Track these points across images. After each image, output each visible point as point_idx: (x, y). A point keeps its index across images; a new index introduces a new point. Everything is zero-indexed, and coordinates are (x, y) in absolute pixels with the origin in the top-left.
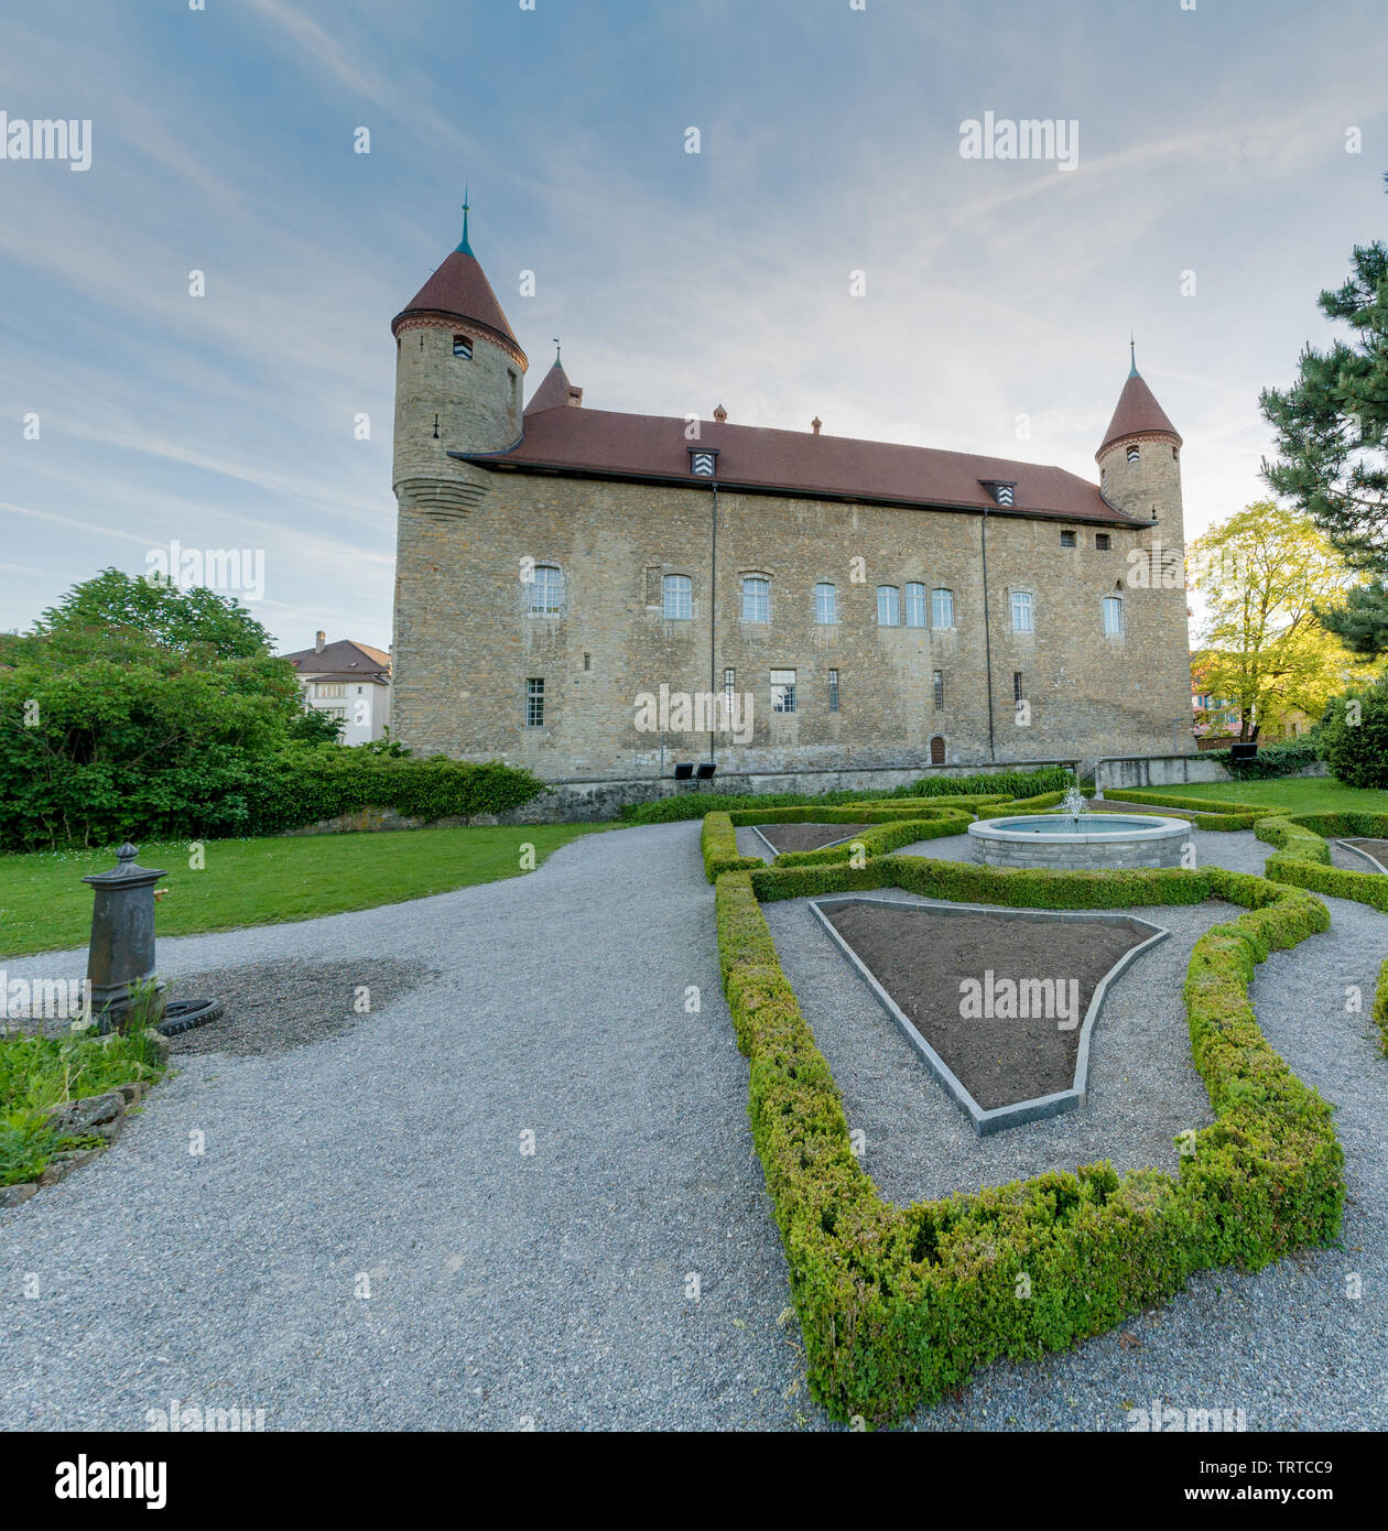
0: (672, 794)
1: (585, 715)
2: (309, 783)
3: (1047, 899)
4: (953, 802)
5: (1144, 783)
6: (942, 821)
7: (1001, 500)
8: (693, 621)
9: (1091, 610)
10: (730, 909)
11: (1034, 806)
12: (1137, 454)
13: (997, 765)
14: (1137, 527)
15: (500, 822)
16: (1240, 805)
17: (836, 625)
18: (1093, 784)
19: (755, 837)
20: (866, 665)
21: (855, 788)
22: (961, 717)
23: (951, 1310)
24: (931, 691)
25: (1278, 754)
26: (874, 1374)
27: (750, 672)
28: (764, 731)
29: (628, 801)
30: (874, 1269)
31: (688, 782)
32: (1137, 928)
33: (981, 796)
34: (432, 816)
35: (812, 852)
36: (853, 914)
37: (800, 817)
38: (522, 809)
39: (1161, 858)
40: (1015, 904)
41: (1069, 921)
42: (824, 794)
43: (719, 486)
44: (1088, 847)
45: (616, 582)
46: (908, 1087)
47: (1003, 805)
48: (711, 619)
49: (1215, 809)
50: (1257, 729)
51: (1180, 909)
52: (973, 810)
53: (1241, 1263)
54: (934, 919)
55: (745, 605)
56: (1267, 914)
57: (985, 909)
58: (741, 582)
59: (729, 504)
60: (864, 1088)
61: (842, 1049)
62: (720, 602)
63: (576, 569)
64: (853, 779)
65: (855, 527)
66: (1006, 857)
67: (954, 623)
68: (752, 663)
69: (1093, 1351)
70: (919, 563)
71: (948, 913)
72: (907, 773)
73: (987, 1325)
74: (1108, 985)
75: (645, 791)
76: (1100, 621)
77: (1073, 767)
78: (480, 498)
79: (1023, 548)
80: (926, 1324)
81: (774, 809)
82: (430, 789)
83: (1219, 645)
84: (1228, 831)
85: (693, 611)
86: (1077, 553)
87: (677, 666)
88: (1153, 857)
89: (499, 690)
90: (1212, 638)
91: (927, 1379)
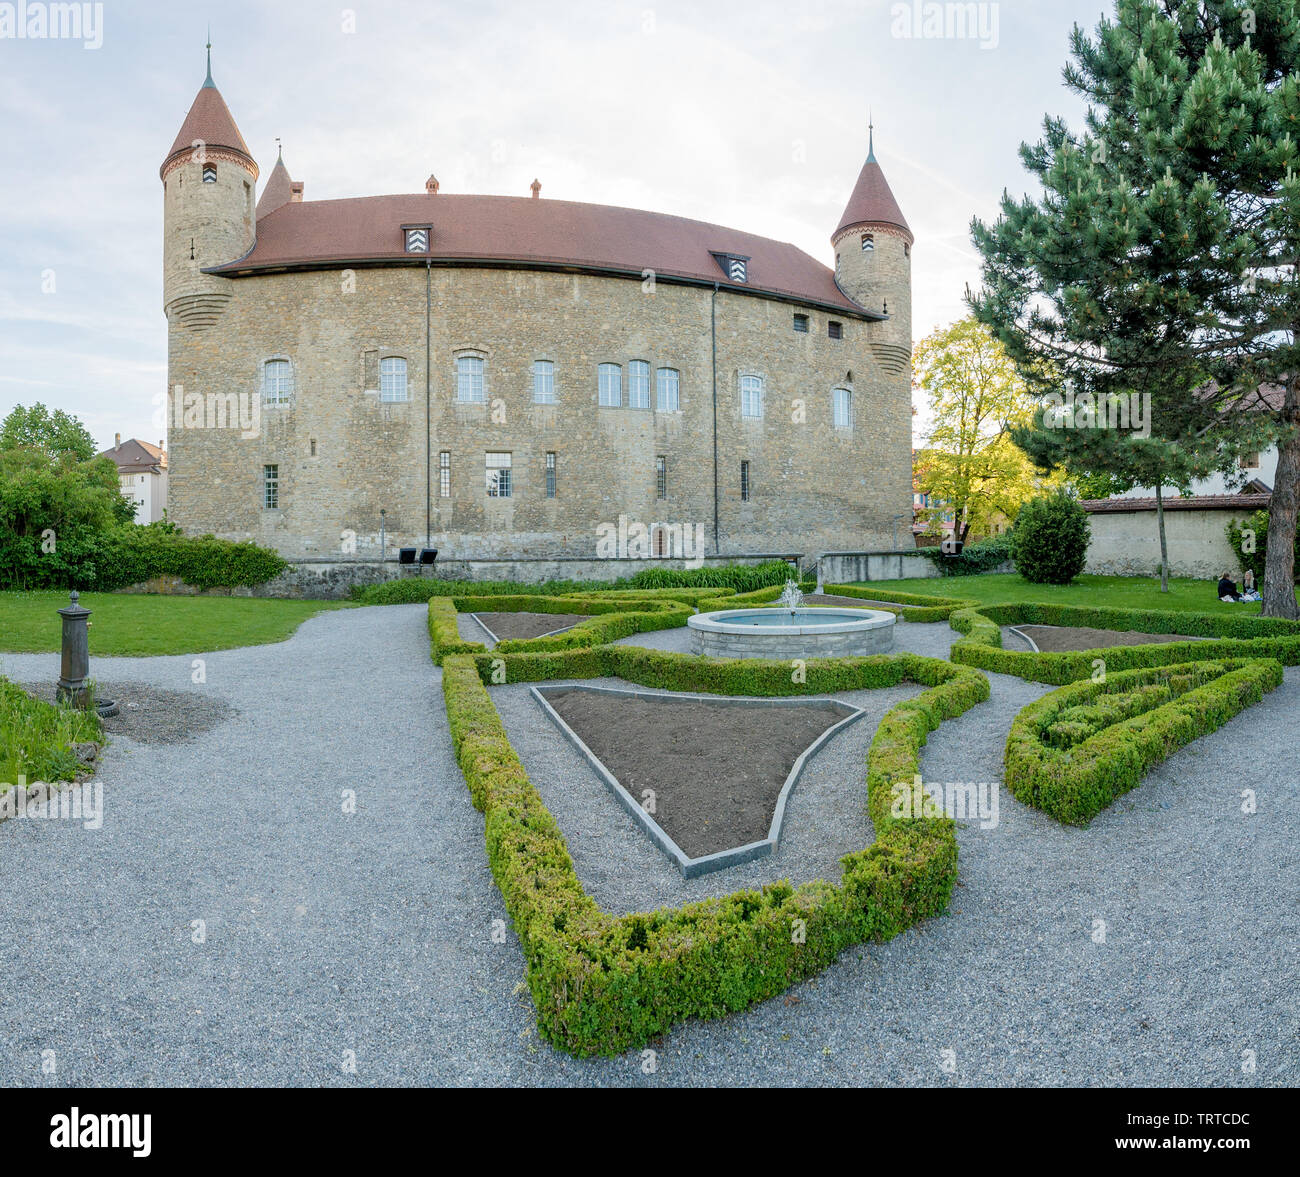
0: (396, 578)
1: (312, 499)
2: (129, 554)
3: (759, 687)
4: (674, 595)
5: (863, 578)
6: (661, 613)
7: (734, 274)
8: (409, 403)
9: (821, 400)
10: (458, 688)
11: (755, 600)
12: (871, 243)
13: (720, 558)
14: (869, 319)
15: (254, 593)
16: (941, 598)
17: (554, 405)
18: (815, 579)
19: (474, 624)
20: (585, 448)
21: (575, 578)
22: (685, 506)
23: (656, 981)
24: (652, 478)
25: (979, 552)
26: (596, 1022)
27: (464, 454)
28: (480, 516)
29: (358, 582)
30: (597, 953)
31: (411, 566)
32: (839, 710)
33: (702, 588)
34: (206, 585)
35: (532, 640)
36: (572, 700)
37: (518, 606)
38: (270, 584)
39: (867, 648)
40: (730, 692)
41: (778, 706)
42: (543, 583)
43: (433, 263)
44: (802, 639)
45: (337, 369)
46: (625, 844)
47: (724, 598)
48: (426, 402)
49: (921, 603)
50: (967, 527)
51: (878, 692)
52: (694, 603)
53: (876, 936)
54: (651, 706)
55: (460, 385)
56: (943, 690)
57: (701, 697)
58: (456, 361)
59: (443, 279)
60: (585, 843)
61: (565, 813)
62: (433, 382)
63: (302, 359)
64: (573, 569)
65: (576, 299)
66: (724, 649)
67: (680, 407)
68: (467, 446)
69: (764, 1009)
70: (643, 339)
71: (665, 700)
72: (628, 564)
73: (684, 993)
74: (806, 758)
75: (373, 574)
76: (830, 413)
77: (795, 561)
78: (224, 305)
79: (754, 329)
80: (636, 991)
81: (495, 597)
82: (204, 563)
83: (938, 446)
84: (929, 622)
85: (409, 393)
86: (809, 338)
87: (393, 448)
88: (861, 647)
89: (243, 477)
90: (933, 439)
91: (636, 1027)
